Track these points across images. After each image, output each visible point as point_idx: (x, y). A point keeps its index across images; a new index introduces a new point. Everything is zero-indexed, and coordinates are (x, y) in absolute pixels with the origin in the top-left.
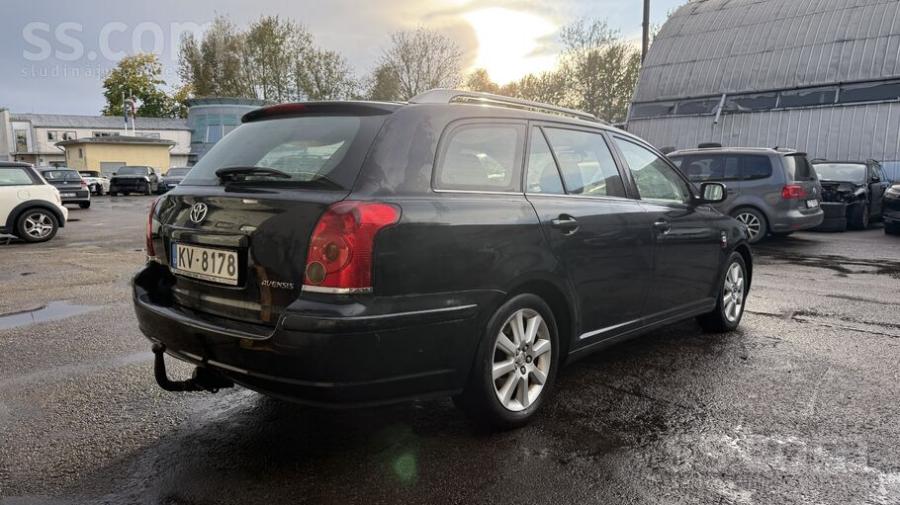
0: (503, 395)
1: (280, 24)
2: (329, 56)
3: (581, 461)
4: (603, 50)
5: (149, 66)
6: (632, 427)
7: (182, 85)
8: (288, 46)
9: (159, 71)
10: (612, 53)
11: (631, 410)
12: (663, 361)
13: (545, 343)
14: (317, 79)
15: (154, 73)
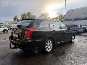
0: (47, 50)
2: (35, 16)
3: (55, 57)
4: (61, 15)
6: (61, 53)
7: (21, 18)
9: (19, 17)
10: (62, 15)
11: (61, 51)
12: (65, 46)
13: (52, 44)
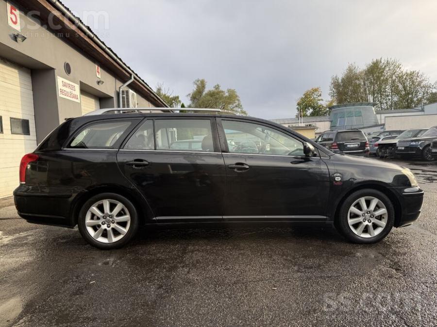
1: (383, 61)
2: (412, 74)
5: (316, 93)
7: (330, 100)
8: (387, 73)
9: (320, 95)
14: (405, 88)
15: (318, 96)
